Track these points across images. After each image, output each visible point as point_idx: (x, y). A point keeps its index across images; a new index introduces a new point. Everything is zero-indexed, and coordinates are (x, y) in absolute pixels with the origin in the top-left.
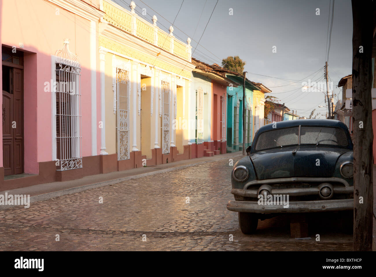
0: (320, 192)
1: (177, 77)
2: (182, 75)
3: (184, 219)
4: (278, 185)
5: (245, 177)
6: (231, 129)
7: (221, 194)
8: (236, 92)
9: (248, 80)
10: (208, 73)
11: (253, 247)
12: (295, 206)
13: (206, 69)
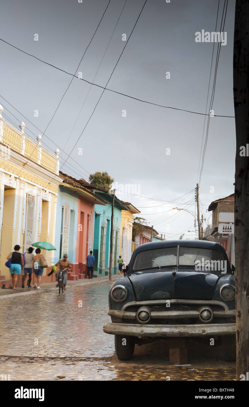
0: (200, 316)
1: (43, 191)
2: (48, 189)
3: (52, 344)
4: (157, 307)
5: (123, 298)
6: (97, 251)
7: (90, 319)
8: (104, 211)
9: (117, 198)
10: (76, 188)
11: (131, 373)
12: (175, 329)
13: (74, 184)
